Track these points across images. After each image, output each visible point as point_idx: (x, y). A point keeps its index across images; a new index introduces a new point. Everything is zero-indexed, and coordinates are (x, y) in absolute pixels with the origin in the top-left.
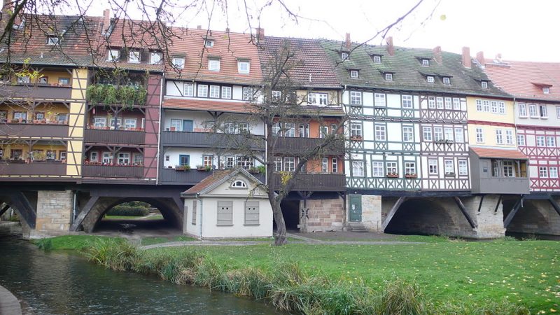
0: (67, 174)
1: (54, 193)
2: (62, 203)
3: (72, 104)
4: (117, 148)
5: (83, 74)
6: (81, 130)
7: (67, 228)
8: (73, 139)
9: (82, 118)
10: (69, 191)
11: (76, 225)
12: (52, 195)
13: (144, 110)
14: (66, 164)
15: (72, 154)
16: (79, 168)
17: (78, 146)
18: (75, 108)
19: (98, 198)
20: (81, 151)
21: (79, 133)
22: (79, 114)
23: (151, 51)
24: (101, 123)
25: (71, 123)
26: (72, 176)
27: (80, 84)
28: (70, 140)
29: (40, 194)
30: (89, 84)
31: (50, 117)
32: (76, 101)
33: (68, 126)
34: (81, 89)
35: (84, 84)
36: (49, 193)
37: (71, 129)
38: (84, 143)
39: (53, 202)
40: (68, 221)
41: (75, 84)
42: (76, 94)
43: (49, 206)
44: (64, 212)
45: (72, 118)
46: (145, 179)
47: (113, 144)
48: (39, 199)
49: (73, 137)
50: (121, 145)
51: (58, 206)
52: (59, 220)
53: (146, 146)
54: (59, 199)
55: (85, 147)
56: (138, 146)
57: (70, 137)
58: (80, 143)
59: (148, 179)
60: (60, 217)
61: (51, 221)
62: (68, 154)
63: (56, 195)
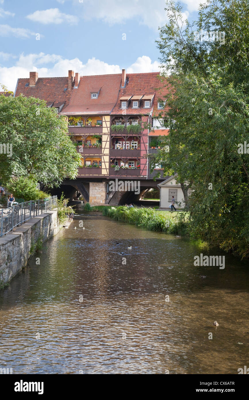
0: (102, 174)
1: (97, 184)
2: (101, 189)
3: (103, 136)
4: (126, 159)
5: (108, 118)
7: (104, 202)
8: (104, 155)
9: (108, 143)
10: (104, 183)
11: (108, 201)
12: (96, 185)
13: (140, 137)
14: (101, 168)
15: (104, 163)
16: (108, 170)
17: (107, 159)
18: (105, 138)
20: (108, 161)
21: (107, 151)
22: (107, 141)
25: (103, 147)
26: (104, 175)
27: (106, 124)
28: (103, 156)
29: (91, 184)
30: (111, 124)
32: (105, 134)
33: (101, 148)
34: (107, 127)
35: (108, 124)
36: (95, 184)
37: (103, 150)
38: (110, 157)
39: (97, 188)
40: (104, 198)
41: (104, 124)
42: (105, 130)
43: (95, 191)
44: (102, 194)
45: (104, 144)
46: (141, 176)
47: (124, 157)
48: (90, 187)
49: (104, 154)
50: (128, 157)
51: (99, 191)
52: (100, 198)
53: (141, 158)
54: (100, 187)
55: (110, 159)
56: (137, 158)
57: (103, 154)
58: (108, 157)
59: (142, 176)
60: (100, 196)
61: (96, 198)
62: (102, 163)
63: (98, 185)
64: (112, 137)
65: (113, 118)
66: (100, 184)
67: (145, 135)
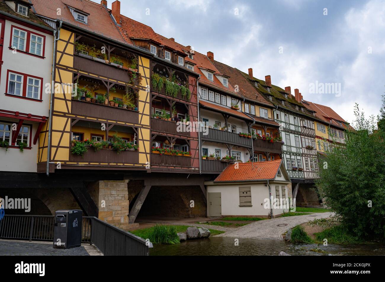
0: (140, 162)
1: (114, 183)
2: (121, 194)
3: (140, 91)
4: (173, 139)
5: (147, 63)
6: (148, 118)
7: (127, 221)
9: (148, 106)
10: (127, 181)
11: (134, 217)
12: (112, 185)
14: (138, 152)
15: (142, 142)
16: (148, 156)
17: (146, 134)
18: (142, 95)
19: (151, 187)
20: (149, 139)
21: (146, 121)
22: (145, 102)
25: (140, 111)
26: (143, 164)
27: (144, 72)
28: (141, 127)
29: (102, 184)
32: (143, 88)
33: (137, 112)
34: (146, 78)
35: (147, 73)
36: (110, 183)
37: (140, 116)
38: (151, 131)
39: (114, 192)
41: (141, 71)
42: (144, 82)
43: (110, 198)
44: (123, 204)
45: (141, 105)
46: (192, 169)
47: (171, 135)
48: (100, 190)
49: (143, 125)
50: (176, 136)
51: (118, 197)
52: (119, 212)
53: (191, 138)
54: (119, 189)
55: (152, 135)
56: (186, 138)
57: (140, 124)
58: (148, 131)
59: (194, 169)
60: (120, 209)
61: (112, 215)
62: (140, 141)
63: (116, 185)
64: (153, 96)
65: (154, 65)
66: (119, 183)
67: (193, 104)
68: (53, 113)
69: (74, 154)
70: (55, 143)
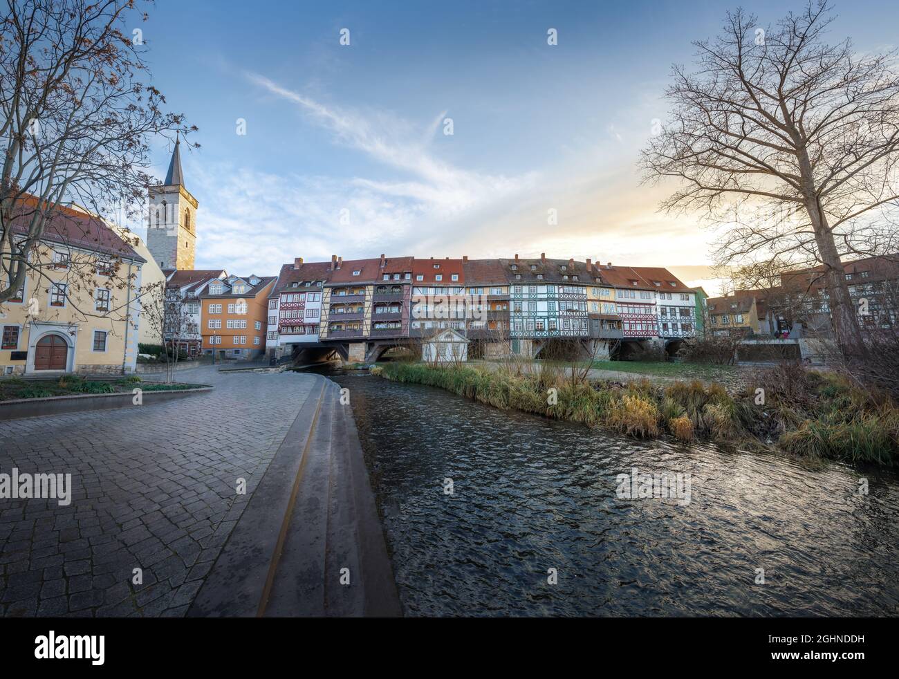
0: (364, 335)
1: (357, 344)
2: (361, 349)
4: (388, 321)
5: (371, 288)
6: (370, 314)
7: (363, 359)
8: (367, 319)
9: (370, 309)
10: (364, 343)
11: (368, 358)
13: (402, 303)
14: (363, 331)
15: (365, 326)
16: (369, 332)
17: (369, 322)
18: (367, 304)
19: (378, 346)
20: (370, 324)
21: (369, 316)
22: (369, 307)
23: (406, 273)
24: (379, 311)
25: (366, 312)
26: (366, 336)
27: (369, 292)
28: (365, 320)
29: (350, 345)
30: (374, 293)
31: (355, 309)
32: (368, 301)
34: (370, 295)
35: (372, 293)
36: (354, 344)
37: (365, 314)
39: (357, 348)
40: (364, 357)
41: (367, 293)
42: (368, 298)
43: (355, 350)
44: (362, 352)
45: (366, 309)
47: (386, 320)
48: (350, 347)
51: (359, 350)
52: (359, 357)
54: (360, 347)
55: (372, 322)
57: (365, 318)
58: (370, 321)
60: (360, 355)
61: (355, 358)
64: (374, 303)
65: (377, 287)
66: (360, 344)
68: (321, 321)
69: (330, 332)
70: (321, 331)
